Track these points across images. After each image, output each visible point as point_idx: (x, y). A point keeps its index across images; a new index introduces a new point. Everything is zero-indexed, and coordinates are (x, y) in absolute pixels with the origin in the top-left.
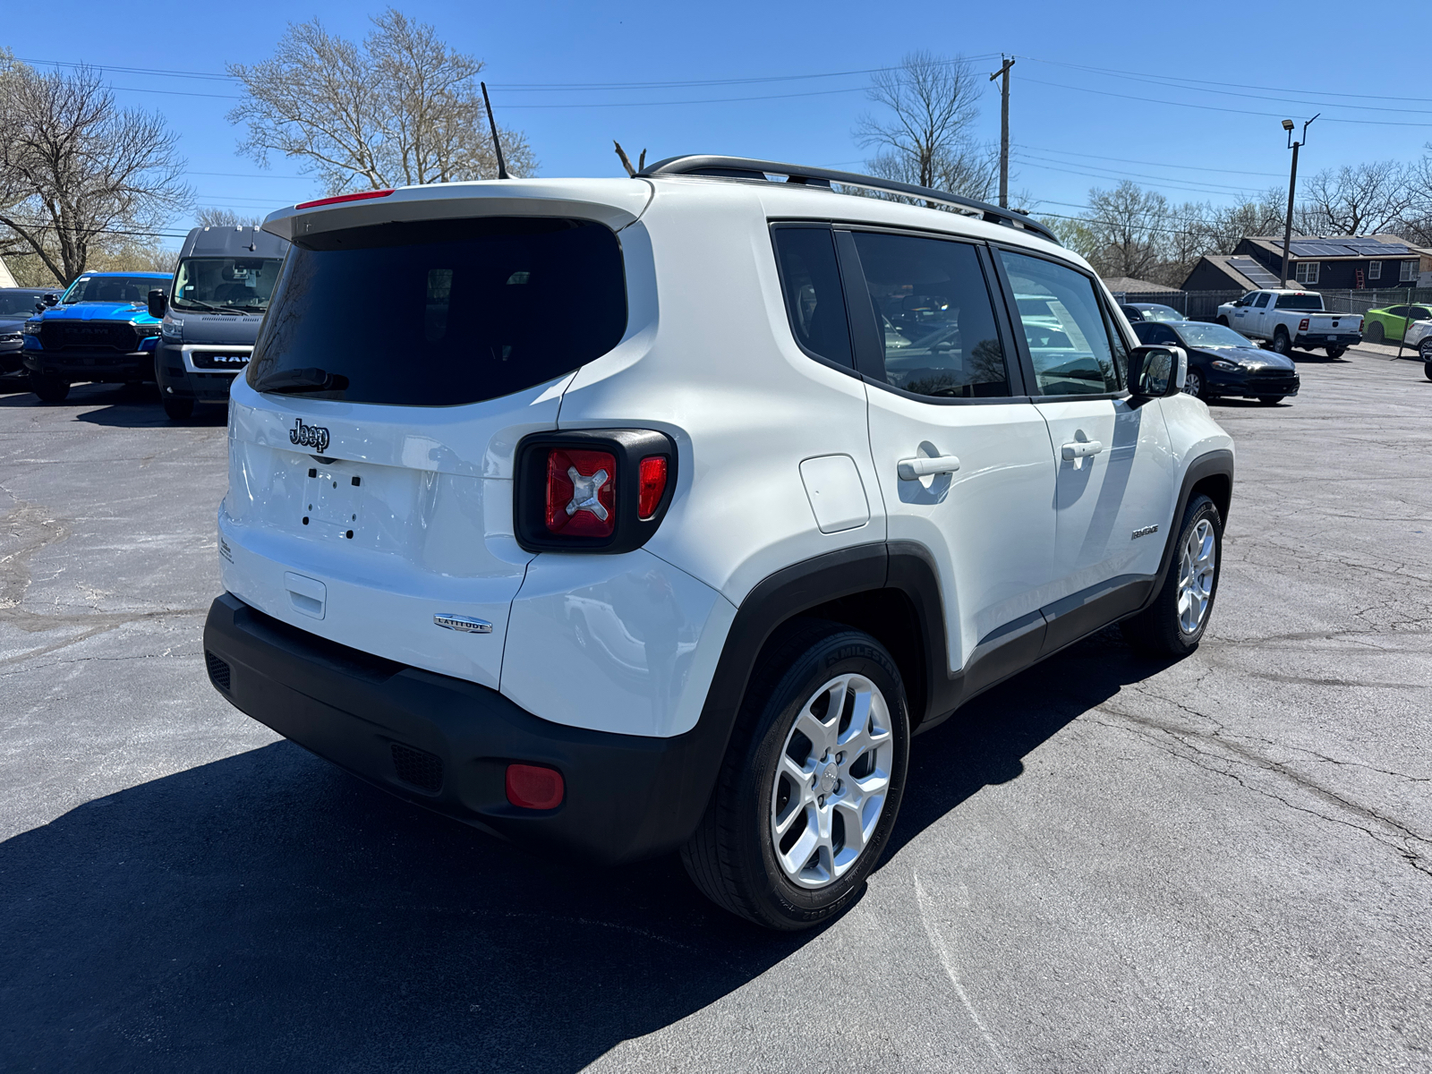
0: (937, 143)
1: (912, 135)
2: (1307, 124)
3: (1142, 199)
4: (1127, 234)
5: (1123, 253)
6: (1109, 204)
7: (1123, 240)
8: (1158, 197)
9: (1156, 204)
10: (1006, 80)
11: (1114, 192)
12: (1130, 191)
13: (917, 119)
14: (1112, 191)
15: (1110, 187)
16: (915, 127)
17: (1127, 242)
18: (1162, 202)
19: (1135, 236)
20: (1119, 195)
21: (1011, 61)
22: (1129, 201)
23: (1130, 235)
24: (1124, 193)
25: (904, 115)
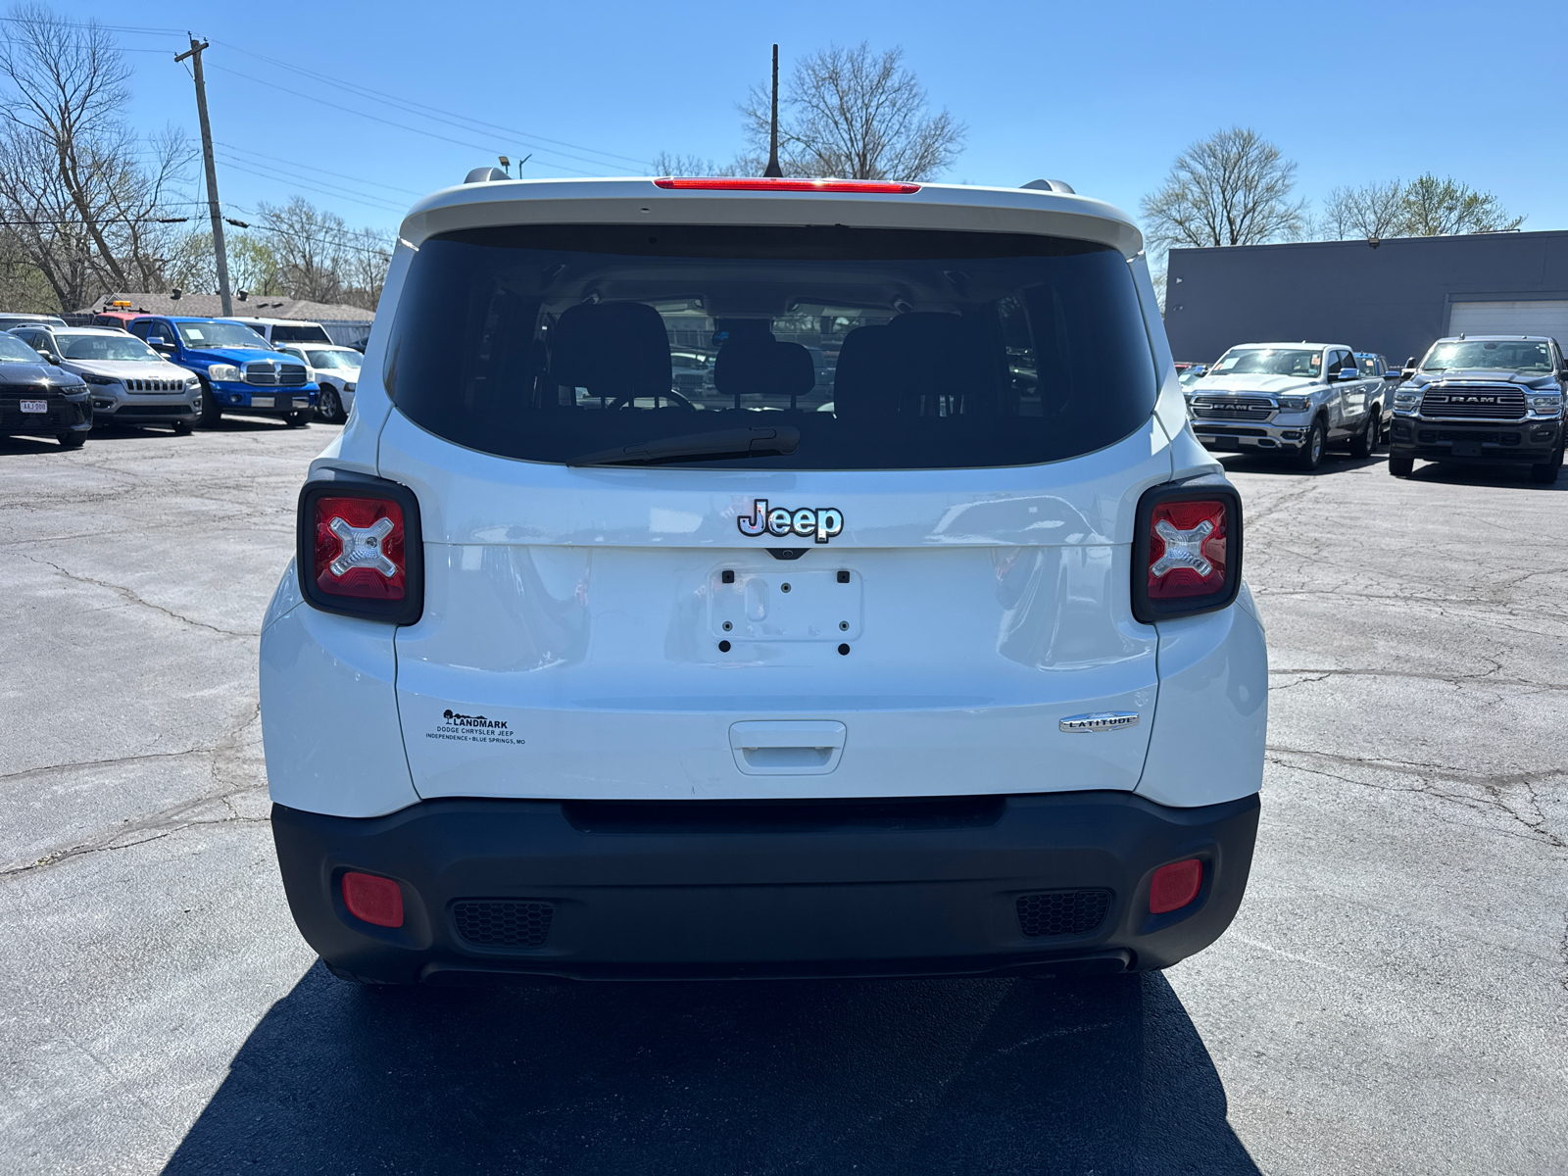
0: (77, 125)
1: (38, 110)
2: (522, 163)
3: (319, 219)
4: (308, 256)
5: (307, 276)
6: (282, 221)
7: (303, 262)
8: (335, 219)
9: (334, 225)
10: (197, 64)
11: (286, 209)
12: (304, 209)
13: (42, 90)
14: (283, 207)
15: (282, 203)
16: (40, 100)
17: (309, 263)
18: (339, 224)
19: (316, 259)
20: (292, 212)
21: (202, 42)
22: (306, 220)
23: (311, 257)
24: (298, 211)
25: (25, 84)
